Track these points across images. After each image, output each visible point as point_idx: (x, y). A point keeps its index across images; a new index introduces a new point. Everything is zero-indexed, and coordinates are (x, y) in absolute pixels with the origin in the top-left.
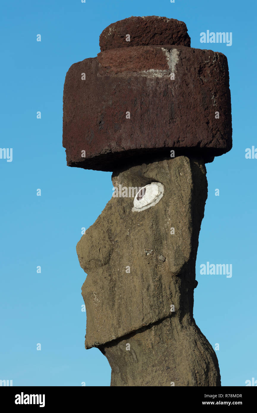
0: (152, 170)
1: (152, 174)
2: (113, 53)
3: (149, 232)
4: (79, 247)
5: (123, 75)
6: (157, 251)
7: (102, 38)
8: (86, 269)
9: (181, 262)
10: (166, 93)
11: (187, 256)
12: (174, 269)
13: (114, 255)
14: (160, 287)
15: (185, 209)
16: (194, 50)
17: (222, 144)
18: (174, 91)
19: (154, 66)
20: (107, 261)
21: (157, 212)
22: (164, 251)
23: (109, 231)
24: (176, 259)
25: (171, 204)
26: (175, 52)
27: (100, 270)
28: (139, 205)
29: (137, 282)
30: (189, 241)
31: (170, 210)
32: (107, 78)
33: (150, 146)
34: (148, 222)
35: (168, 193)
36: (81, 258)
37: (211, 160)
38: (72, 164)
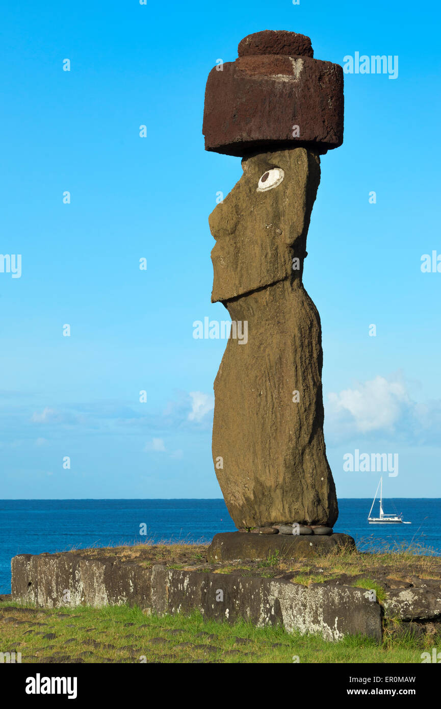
0: (275, 158)
1: (275, 161)
2: (248, 59)
3: (270, 209)
4: (211, 218)
5: (256, 78)
6: (276, 226)
7: (240, 46)
8: (215, 237)
9: (295, 236)
10: (291, 95)
11: (301, 231)
12: (289, 241)
13: (240, 226)
14: (276, 255)
15: (301, 191)
16: (316, 61)
17: (334, 140)
18: (297, 93)
19: (282, 72)
20: (233, 232)
21: (277, 193)
22: (281, 226)
23: (237, 206)
24: (291, 233)
25: (290, 187)
26: (300, 61)
27: (227, 238)
28: (263, 186)
29: (257, 250)
30: (302, 219)
31: (288, 192)
32: (243, 79)
33: (274, 137)
34: (269, 201)
35: (287, 178)
36: (212, 227)
37: (325, 153)
38: (209, 149)
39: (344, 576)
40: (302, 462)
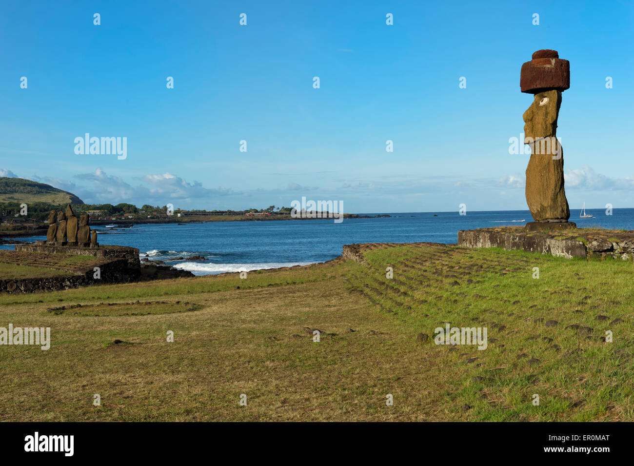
0: (546, 94)
1: (546, 95)
2: (536, 60)
3: (544, 111)
4: (524, 116)
5: (539, 66)
6: (547, 117)
7: (533, 56)
8: (525, 122)
9: (553, 120)
10: (551, 71)
11: (555, 119)
12: (551, 122)
13: (534, 118)
14: (546, 127)
15: (555, 105)
16: (559, 59)
17: (566, 86)
18: (553, 71)
19: (548, 64)
20: (531, 120)
21: (547, 106)
22: (548, 117)
23: (532, 111)
24: (552, 119)
25: (551, 103)
26: (554, 60)
27: (529, 122)
28: (541, 104)
29: (540, 126)
30: (555, 114)
31: (550, 105)
32: (534, 67)
33: (545, 87)
34: (544, 109)
35: (550, 100)
36: (524, 119)
37: (563, 91)
38: (522, 92)
39: (572, 236)
40: (557, 198)
